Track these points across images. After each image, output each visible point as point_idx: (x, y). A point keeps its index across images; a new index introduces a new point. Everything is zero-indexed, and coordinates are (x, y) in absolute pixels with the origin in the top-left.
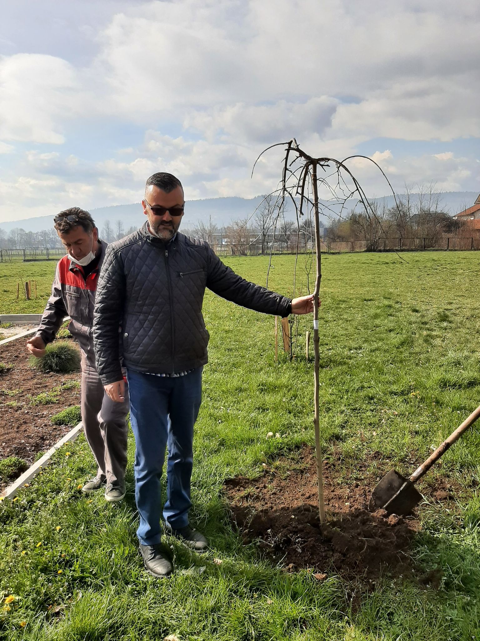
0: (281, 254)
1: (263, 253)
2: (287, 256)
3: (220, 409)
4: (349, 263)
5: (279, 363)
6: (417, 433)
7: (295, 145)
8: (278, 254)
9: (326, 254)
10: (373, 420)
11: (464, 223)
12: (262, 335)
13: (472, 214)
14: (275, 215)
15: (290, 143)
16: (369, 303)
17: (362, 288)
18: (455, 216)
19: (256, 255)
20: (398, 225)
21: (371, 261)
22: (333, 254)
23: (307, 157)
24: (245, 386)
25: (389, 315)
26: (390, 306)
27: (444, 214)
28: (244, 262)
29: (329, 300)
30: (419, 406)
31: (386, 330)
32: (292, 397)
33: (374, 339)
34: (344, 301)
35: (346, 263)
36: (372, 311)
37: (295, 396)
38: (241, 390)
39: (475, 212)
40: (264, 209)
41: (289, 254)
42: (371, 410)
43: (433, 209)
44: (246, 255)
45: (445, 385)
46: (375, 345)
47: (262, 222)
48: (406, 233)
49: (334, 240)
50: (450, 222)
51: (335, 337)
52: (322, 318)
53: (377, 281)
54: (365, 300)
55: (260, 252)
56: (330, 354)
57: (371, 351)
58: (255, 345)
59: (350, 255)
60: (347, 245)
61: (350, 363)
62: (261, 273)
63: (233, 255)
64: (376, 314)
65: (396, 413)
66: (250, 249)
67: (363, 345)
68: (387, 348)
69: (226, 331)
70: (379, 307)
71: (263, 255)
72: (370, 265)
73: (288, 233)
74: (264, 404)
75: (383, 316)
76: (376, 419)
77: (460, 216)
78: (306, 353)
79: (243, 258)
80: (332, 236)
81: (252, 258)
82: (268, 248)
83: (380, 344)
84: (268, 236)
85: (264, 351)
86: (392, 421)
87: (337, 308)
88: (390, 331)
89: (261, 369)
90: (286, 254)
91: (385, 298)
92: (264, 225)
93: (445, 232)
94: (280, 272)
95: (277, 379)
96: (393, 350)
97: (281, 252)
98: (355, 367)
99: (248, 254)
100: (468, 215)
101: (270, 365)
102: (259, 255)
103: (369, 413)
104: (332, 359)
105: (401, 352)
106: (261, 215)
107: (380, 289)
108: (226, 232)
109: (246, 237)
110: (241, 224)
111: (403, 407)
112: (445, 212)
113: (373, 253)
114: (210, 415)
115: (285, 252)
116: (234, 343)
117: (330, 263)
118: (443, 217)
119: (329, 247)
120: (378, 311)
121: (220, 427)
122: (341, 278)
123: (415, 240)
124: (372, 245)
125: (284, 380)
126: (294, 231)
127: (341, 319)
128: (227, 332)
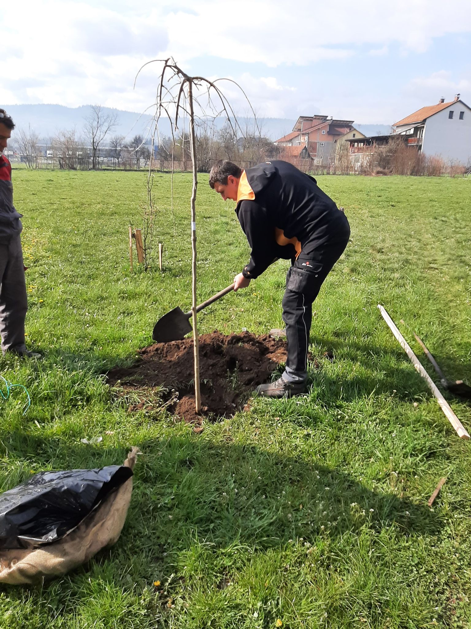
0: (114, 170)
1: (94, 168)
2: (120, 172)
3: (85, 315)
4: (184, 182)
5: (136, 274)
6: (260, 323)
7: (173, 62)
8: (110, 170)
9: (160, 173)
10: (225, 316)
11: (284, 149)
12: (112, 249)
13: (290, 141)
14: (104, 128)
15: (166, 61)
16: (208, 220)
17: (200, 207)
18: (275, 142)
19: (87, 170)
20: (227, 147)
21: (204, 181)
22: (167, 172)
23: (184, 75)
24: (105, 295)
25: (227, 231)
26: (227, 223)
27: (266, 140)
28: (76, 177)
29: (172, 217)
30: (260, 304)
31: (227, 244)
32: (152, 302)
33: (218, 252)
34: (185, 218)
35: (181, 182)
36: (213, 227)
37: (156, 301)
38: (103, 298)
39: (293, 139)
40: (92, 121)
41: (122, 170)
42: (222, 309)
43: (257, 134)
44: (75, 169)
45: (279, 286)
46: (218, 257)
47: (91, 135)
48: (233, 156)
49: (166, 159)
50: (271, 147)
51: (182, 250)
52: (168, 233)
53: (213, 200)
54: (205, 217)
55: (91, 166)
56: (180, 265)
57: (216, 262)
58: (107, 258)
59: (183, 174)
60: (180, 164)
61: (200, 272)
62: (97, 189)
63: (61, 168)
64: (216, 230)
65: (243, 310)
66: (80, 163)
67: (209, 257)
68: (229, 259)
69: (73, 245)
70: (217, 224)
71: (94, 170)
72: (204, 185)
73: (119, 148)
74: (128, 309)
75: (222, 231)
76: (228, 315)
77: (280, 142)
78: (159, 264)
79: (72, 172)
80: (163, 155)
81: (84, 173)
82: (99, 163)
83: (223, 255)
84: (99, 150)
85: (117, 264)
86: (240, 316)
87: (180, 224)
88: (230, 245)
89: (118, 280)
90: (119, 170)
91: (222, 216)
92: (94, 138)
93: (268, 156)
94: (117, 189)
95: (136, 287)
96: (234, 261)
97: (113, 168)
98: (205, 275)
99: (78, 168)
100: (287, 141)
101: (126, 276)
102: (90, 170)
103: (221, 311)
104: (183, 269)
105: (241, 262)
106: (89, 127)
107: (216, 208)
108: (51, 144)
109: (75, 150)
110: (68, 135)
111: (247, 305)
112: (267, 138)
113: (204, 174)
114: (77, 321)
115: (117, 168)
116: (84, 257)
117: (166, 181)
118: (266, 142)
119: (162, 165)
120: (217, 228)
121: (89, 330)
122: (179, 196)
123: (242, 163)
124: (203, 166)
125: (143, 287)
126: (125, 147)
127: (185, 234)
128: (75, 246)
